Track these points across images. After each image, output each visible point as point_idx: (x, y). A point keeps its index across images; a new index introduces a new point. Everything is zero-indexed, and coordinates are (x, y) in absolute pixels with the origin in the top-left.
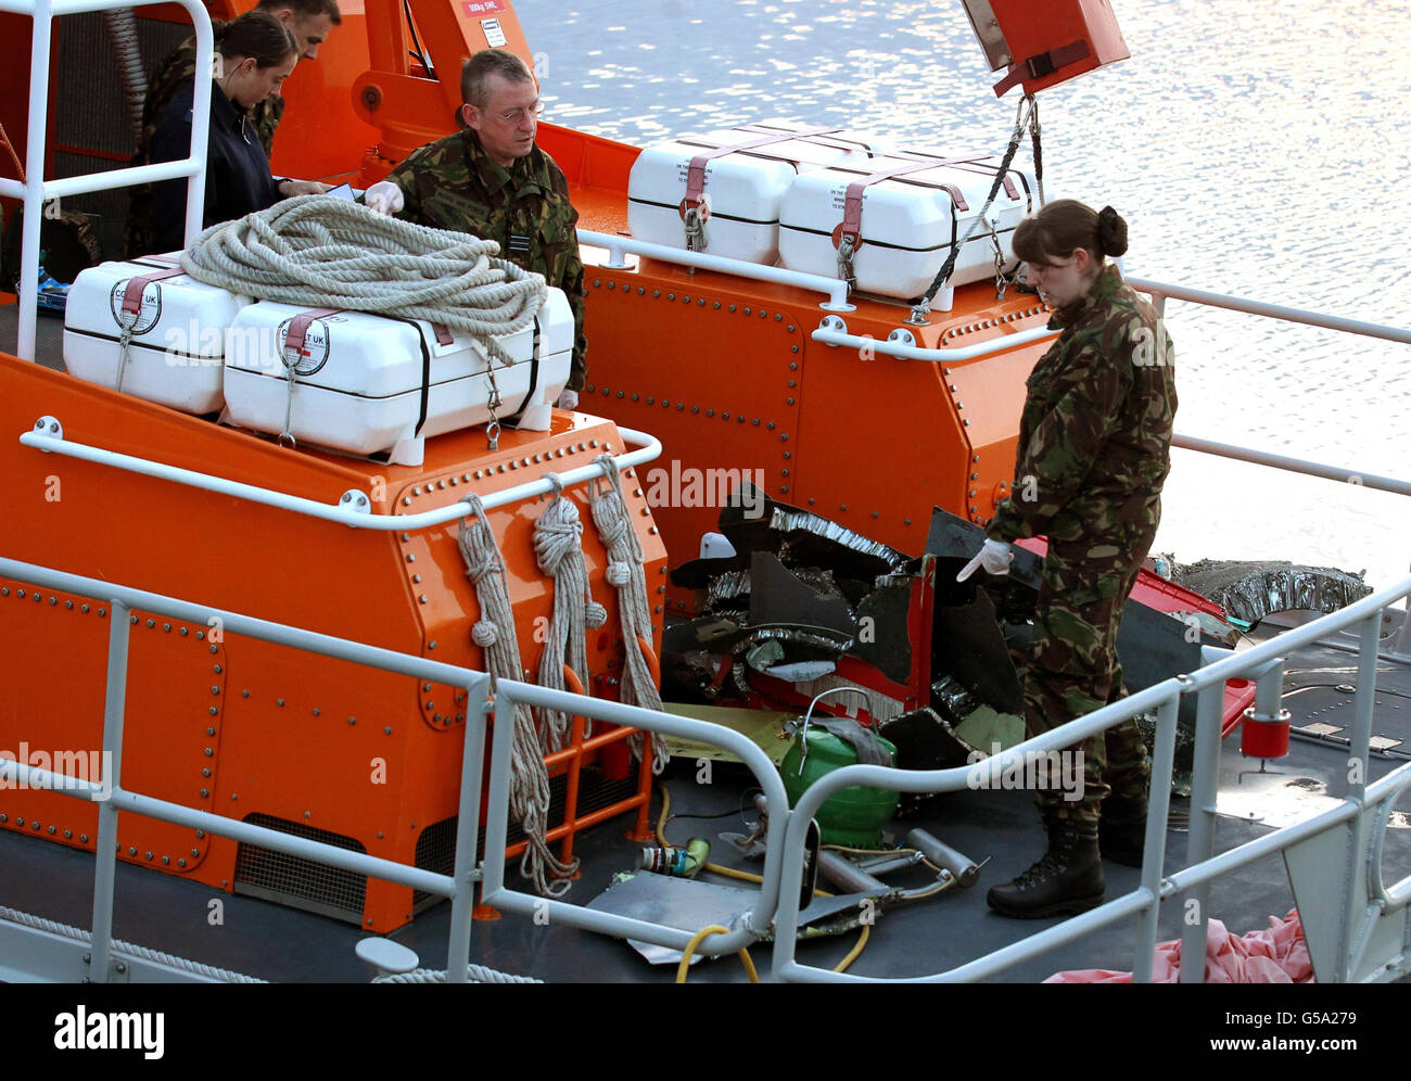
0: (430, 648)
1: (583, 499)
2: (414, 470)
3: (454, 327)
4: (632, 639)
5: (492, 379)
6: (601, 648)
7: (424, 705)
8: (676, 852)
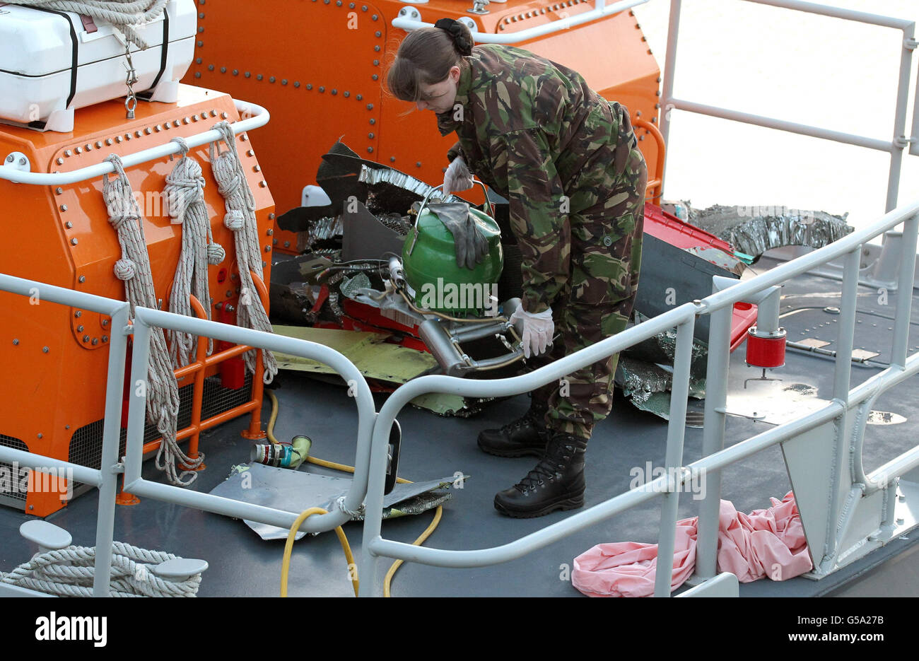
0: (80, 282)
1: (206, 159)
2: (66, 135)
3: (98, 18)
4: (246, 273)
5: (129, 60)
6: (221, 281)
7: (75, 328)
8: (283, 447)
